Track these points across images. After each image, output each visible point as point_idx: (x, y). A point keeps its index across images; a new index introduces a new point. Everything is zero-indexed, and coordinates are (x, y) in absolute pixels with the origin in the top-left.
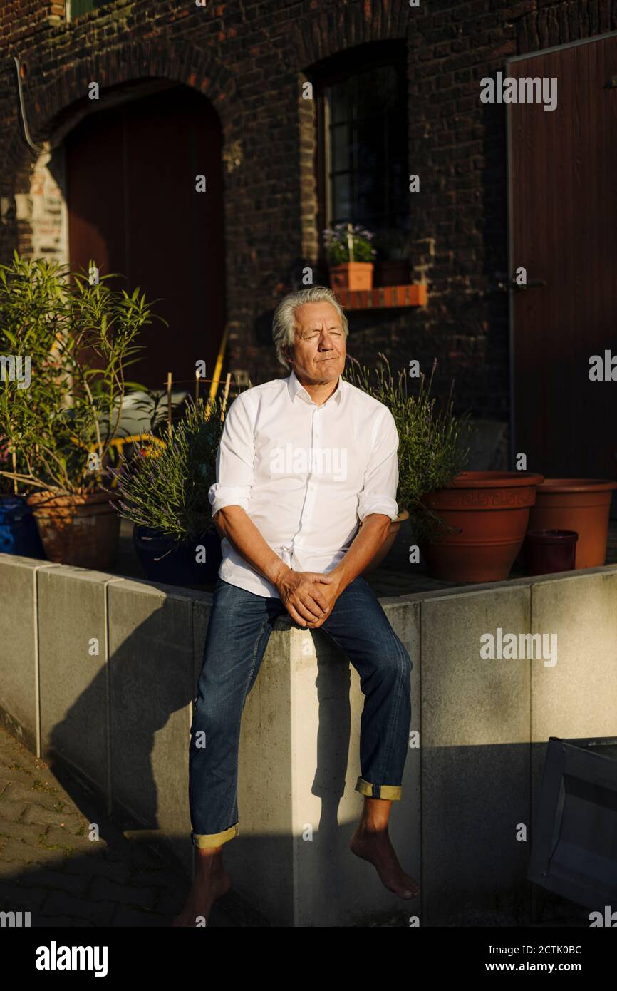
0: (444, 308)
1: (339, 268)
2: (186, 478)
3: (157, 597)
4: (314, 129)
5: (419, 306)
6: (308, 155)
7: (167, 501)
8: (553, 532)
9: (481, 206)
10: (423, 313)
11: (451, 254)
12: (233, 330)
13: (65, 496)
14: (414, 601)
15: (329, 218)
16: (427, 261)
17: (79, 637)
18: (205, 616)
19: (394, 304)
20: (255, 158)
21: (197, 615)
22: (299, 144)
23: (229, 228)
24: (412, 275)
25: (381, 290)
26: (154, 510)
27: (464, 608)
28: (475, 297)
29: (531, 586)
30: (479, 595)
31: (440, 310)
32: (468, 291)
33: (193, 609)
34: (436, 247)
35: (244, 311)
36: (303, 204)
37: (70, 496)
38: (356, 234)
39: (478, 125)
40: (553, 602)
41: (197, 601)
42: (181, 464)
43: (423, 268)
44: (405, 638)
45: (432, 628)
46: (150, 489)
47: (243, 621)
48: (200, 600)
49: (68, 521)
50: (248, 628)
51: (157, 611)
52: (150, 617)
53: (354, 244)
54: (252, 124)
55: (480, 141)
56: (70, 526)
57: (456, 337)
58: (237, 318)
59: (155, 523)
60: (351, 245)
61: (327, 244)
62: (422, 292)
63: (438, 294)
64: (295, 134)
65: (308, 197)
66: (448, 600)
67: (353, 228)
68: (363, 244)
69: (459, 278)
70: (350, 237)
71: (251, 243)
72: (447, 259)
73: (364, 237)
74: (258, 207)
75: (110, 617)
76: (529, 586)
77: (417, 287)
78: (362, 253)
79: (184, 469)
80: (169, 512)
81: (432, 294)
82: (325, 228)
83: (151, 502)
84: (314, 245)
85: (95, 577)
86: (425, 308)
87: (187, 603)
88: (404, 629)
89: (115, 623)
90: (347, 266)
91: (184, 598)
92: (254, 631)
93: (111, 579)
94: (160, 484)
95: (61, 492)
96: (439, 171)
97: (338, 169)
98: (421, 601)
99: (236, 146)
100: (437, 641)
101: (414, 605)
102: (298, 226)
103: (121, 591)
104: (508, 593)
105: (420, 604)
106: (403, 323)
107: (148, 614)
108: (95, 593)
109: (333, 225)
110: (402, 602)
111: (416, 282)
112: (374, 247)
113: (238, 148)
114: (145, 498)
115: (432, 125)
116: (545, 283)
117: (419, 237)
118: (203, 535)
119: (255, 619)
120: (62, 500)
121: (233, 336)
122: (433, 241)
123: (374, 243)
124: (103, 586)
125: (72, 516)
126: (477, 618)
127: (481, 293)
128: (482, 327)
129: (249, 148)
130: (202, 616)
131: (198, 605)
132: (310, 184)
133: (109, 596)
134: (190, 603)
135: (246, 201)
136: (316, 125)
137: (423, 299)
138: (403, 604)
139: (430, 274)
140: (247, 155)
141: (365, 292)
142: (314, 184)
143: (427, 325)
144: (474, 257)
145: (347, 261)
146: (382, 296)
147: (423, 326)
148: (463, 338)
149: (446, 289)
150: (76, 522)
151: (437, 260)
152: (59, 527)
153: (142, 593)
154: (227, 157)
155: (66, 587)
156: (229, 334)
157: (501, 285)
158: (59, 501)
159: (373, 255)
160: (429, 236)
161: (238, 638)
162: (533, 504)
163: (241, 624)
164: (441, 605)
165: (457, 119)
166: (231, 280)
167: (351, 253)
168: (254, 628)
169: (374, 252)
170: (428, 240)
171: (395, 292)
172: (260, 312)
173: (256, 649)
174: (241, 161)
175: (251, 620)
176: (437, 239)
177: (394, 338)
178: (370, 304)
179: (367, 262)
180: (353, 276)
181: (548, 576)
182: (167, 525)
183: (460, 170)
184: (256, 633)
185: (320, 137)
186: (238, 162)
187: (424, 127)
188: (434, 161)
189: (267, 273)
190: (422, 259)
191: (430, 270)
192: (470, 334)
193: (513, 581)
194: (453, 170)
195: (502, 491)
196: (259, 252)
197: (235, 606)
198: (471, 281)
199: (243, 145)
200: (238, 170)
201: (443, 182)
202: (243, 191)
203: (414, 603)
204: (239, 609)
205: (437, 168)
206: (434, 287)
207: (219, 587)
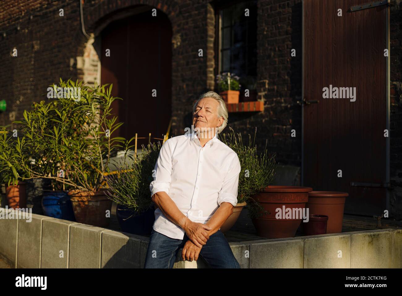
0: (271, 112)
1: (223, 93)
2: (140, 182)
3: (125, 239)
4: (214, 29)
5: (260, 111)
6: (211, 41)
7: (131, 192)
8: (316, 216)
9: (289, 65)
10: (261, 115)
11: (275, 87)
12: (174, 121)
13: (86, 191)
14: (247, 244)
15: (220, 70)
16: (264, 91)
17: (88, 258)
18: (146, 248)
19: (248, 110)
20: (187, 42)
21: (142, 247)
22: (207, 36)
23: (174, 74)
24: (257, 97)
25: (243, 103)
26: (124, 197)
27: (271, 249)
28: (286, 107)
29: (304, 240)
30: (279, 243)
31: (270, 113)
32: (283, 105)
33: (141, 245)
34: (269, 84)
35: (179, 112)
36: (208, 63)
37: (88, 191)
38: (232, 77)
39: (289, 28)
40: (315, 248)
41: (142, 241)
42: (138, 175)
43: (262, 94)
44: (241, 262)
45: (255, 258)
46: (123, 186)
47: (163, 250)
48: (144, 240)
49: (86, 203)
50: (166, 254)
51: (124, 246)
52: (121, 249)
53: (231, 82)
54: (186, 27)
55: (290, 36)
56: (88, 206)
57: (277, 126)
58: (176, 116)
59: (125, 202)
60: (229, 82)
61: (218, 82)
62: (261, 105)
63: (269, 106)
64: (205, 31)
65: (210, 60)
66: (263, 245)
67: (231, 74)
68: (235, 82)
69: (279, 98)
70: (229, 79)
71: (183, 81)
72: (274, 90)
73: (235, 79)
74: (187, 64)
75: (102, 248)
76: (303, 240)
77: (259, 102)
78: (234, 86)
79: (139, 177)
80: (131, 197)
81: (266, 106)
82: (218, 74)
83: (123, 192)
84: (213, 82)
85: (96, 229)
86: (263, 112)
87: (138, 241)
88: (241, 258)
89: (105, 251)
90: (227, 92)
91: (137, 239)
92: (169, 255)
93: (104, 230)
94: (128, 184)
95: (84, 189)
96: (271, 49)
97: (225, 47)
98: (250, 244)
99: (178, 37)
100: (257, 264)
101: (246, 246)
102: (205, 73)
103: (108, 236)
104: (293, 243)
105: (250, 246)
106: (252, 119)
107: (120, 247)
108: (96, 237)
109: (221, 73)
110: (241, 244)
111: (259, 100)
112: (240, 84)
113: (179, 37)
114: (120, 191)
115: (268, 28)
116: (318, 101)
117: (261, 79)
118: (147, 209)
119: (169, 249)
120: (84, 193)
121: (174, 124)
122: (267, 81)
123: (240, 82)
124: (100, 233)
125: (89, 201)
126: (277, 255)
127: (289, 106)
128: (289, 122)
129: (184, 37)
130: (145, 248)
131: (143, 243)
132: (212, 54)
133: (103, 239)
134: (139, 242)
135: (182, 62)
136: (215, 27)
137: (262, 108)
138: (241, 246)
139: (265, 96)
140: (183, 41)
141: (235, 104)
142: (214, 54)
143: (264, 120)
144: (286, 89)
145: (228, 90)
146: (243, 106)
147: (262, 121)
148: (280, 126)
149: (272, 103)
150: (91, 204)
151: (269, 90)
152: (82, 206)
153: (118, 237)
154: (174, 41)
155: (83, 234)
156: (172, 123)
157: (298, 102)
158: (83, 194)
159: (240, 87)
160: (266, 79)
161: (161, 258)
162: (307, 201)
163: (162, 251)
164: (259, 247)
165: (279, 25)
166: (174, 98)
167: (229, 86)
168: (169, 254)
169: (240, 86)
170: (265, 81)
171: (249, 104)
172: (187, 113)
173: (169, 264)
174: (180, 43)
175: (167, 250)
176: (269, 81)
177: (248, 126)
178: (237, 110)
179: (237, 90)
180: (230, 97)
181: (313, 236)
182: (130, 204)
183: (280, 49)
184: (170, 256)
185: (217, 33)
186: (179, 44)
187: (264, 29)
188: (268, 44)
189: (190, 95)
190: (262, 90)
191: (266, 94)
192: (283, 125)
193: (295, 238)
194: (277, 49)
195: (292, 194)
196: (187, 85)
197: (160, 243)
198: (284, 100)
199: (182, 36)
200: (179, 47)
201: (273, 54)
202: (181, 57)
203: (246, 245)
204: (161, 244)
205: (270, 48)
206: (267, 103)
207: (153, 233)
